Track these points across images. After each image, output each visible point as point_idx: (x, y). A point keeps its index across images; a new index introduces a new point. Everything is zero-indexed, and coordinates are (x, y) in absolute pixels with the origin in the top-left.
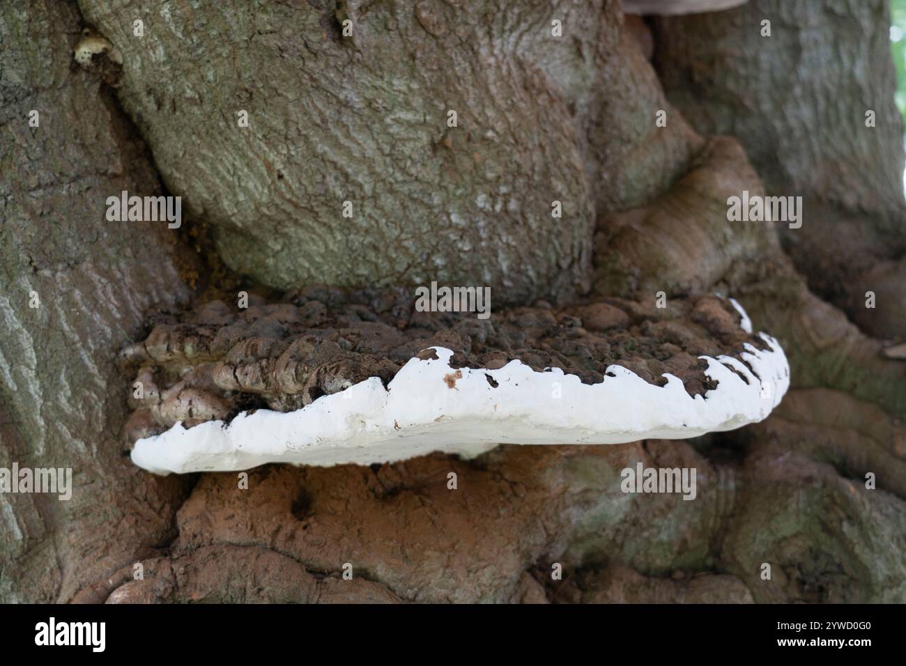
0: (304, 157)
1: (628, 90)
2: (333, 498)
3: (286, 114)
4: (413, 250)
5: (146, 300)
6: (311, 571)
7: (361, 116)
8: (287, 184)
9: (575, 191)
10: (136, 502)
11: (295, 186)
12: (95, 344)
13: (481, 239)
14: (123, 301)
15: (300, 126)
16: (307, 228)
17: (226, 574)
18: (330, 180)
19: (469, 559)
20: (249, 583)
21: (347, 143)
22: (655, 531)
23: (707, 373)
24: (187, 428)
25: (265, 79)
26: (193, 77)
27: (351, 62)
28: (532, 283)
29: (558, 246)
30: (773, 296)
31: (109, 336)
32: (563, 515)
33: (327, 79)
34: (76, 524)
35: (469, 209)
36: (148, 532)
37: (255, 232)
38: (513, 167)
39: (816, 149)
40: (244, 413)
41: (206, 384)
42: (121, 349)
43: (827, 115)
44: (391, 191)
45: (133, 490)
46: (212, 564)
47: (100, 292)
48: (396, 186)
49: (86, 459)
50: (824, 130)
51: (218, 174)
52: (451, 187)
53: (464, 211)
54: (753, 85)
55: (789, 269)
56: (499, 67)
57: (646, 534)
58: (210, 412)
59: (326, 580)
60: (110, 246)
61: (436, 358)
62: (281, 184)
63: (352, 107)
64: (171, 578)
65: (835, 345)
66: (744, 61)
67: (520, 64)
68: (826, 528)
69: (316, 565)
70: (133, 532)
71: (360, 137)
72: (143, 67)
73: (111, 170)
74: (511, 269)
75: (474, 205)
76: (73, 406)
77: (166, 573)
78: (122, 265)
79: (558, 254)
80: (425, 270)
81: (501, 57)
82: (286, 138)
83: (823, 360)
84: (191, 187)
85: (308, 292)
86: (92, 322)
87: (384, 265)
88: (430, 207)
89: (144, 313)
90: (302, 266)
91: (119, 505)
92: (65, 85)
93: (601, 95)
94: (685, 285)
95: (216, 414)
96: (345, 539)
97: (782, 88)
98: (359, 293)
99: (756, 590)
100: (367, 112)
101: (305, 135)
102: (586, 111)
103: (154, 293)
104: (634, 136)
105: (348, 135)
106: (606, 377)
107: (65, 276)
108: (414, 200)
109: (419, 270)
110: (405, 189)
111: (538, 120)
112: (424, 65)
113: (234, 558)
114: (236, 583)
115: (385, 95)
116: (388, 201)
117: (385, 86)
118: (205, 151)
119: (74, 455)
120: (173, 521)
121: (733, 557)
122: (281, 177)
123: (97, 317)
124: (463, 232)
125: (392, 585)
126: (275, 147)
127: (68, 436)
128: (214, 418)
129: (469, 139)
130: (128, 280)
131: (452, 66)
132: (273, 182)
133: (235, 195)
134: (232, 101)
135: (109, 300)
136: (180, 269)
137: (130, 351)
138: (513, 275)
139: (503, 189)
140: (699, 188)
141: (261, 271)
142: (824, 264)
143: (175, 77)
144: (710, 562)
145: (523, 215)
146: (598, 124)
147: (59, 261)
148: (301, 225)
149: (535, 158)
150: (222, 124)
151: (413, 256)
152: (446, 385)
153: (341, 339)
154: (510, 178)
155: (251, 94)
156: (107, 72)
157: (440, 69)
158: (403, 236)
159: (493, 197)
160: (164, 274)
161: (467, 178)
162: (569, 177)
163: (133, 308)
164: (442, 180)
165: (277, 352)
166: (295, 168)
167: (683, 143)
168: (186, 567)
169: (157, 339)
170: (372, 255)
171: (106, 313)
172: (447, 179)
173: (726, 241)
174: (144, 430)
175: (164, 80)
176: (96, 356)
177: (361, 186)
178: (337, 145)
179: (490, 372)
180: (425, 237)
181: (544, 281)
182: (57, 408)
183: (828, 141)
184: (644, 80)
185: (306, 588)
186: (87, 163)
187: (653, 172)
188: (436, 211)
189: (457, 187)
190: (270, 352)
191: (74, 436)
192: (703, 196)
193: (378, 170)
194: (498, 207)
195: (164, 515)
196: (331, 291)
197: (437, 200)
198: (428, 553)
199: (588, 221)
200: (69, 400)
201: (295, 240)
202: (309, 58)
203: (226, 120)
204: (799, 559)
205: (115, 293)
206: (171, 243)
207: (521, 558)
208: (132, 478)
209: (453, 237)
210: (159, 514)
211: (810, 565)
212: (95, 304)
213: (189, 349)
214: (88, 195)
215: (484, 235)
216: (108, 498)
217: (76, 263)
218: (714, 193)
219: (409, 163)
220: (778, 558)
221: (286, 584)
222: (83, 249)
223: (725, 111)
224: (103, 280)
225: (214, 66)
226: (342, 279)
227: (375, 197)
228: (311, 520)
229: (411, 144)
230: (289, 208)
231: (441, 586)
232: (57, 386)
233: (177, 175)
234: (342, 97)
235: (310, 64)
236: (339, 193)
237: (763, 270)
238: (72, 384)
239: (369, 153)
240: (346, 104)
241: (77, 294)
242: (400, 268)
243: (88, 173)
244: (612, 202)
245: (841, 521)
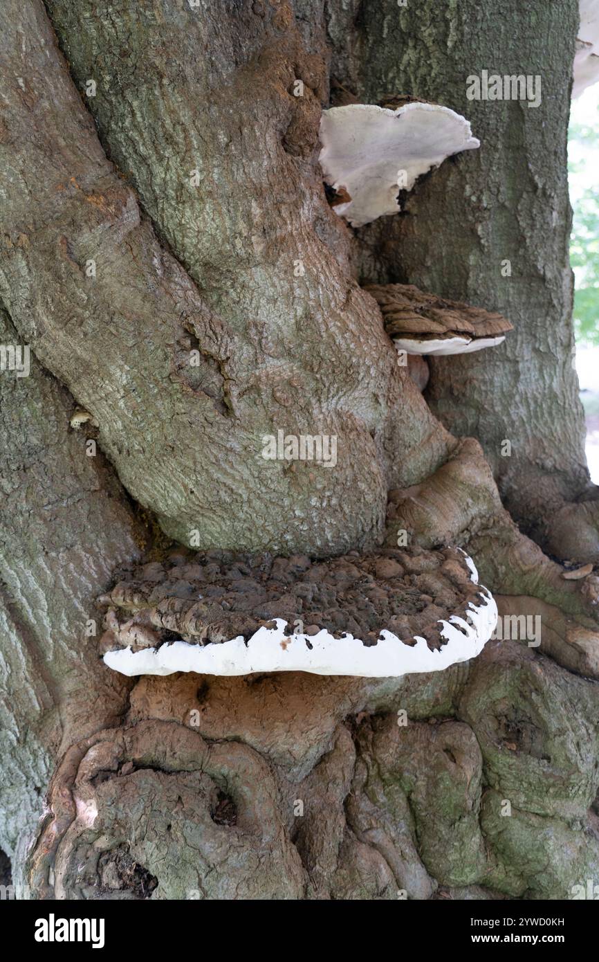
0: (205, 480)
1: (408, 418)
2: (221, 688)
3: (194, 458)
4: (272, 532)
5: (114, 563)
6: (205, 739)
7: (240, 456)
8: (196, 496)
9: (372, 488)
10: (106, 687)
11: (201, 497)
12: (82, 594)
13: (314, 523)
14: (99, 566)
15: (203, 465)
16: (209, 518)
17: (155, 742)
18: (222, 493)
19: (303, 725)
20: (168, 749)
21: (232, 472)
22: (419, 693)
23: (442, 634)
24: (133, 653)
25: (182, 441)
26: (139, 439)
27: (233, 426)
28: (347, 542)
29: (363, 520)
30: (497, 538)
31: (90, 589)
32: (361, 691)
33: (219, 437)
34: (72, 701)
35: (306, 507)
36: (113, 707)
37: (179, 520)
38: (333, 480)
39: (529, 432)
40: (167, 643)
41: (146, 622)
42: (98, 596)
43: (536, 412)
44: (259, 498)
45: (104, 679)
46: (147, 735)
47: (85, 563)
48: (262, 495)
49: (77, 661)
50: (534, 420)
51: (155, 489)
52: (295, 495)
53: (303, 508)
54: (490, 395)
55: (508, 520)
56: (325, 420)
57: (414, 696)
58: (147, 642)
59: (215, 745)
60: (92, 533)
61: (276, 628)
62: (192, 496)
63: (235, 451)
64: (122, 744)
65: (534, 570)
66: (485, 383)
67: (339, 415)
68: (522, 695)
69: (209, 735)
70: (104, 708)
71: (239, 468)
72: (110, 431)
73: (93, 488)
74: (333, 537)
75: (309, 504)
76: (69, 631)
77: (120, 741)
78: (100, 543)
79: (363, 525)
80: (280, 542)
81: (326, 413)
82: (195, 471)
83: (526, 578)
84: (140, 495)
85: (211, 554)
86: (80, 582)
87: (255, 540)
88: (283, 507)
89: (112, 572)
90: (206, 538)
91: (96, 690)
92: (65, 441)
93: (391, 422)
94: (441, 539)
95: (151, 643)
96: (227, 718)
97: (508, 397)
98: (241, 555)
99: (478, 733)
100: (244, 453)
101: (207, 470)
102: (382, 432)
103: (119, 557)
104: (412, 443)
105: (232, 467)
106: (379, 641)
107: (64, 555)
108: (271, 503)
109: (276, 542)
110: (267, 497)
111: (349, 449)
112: (278, 424)
113: (160, 731)
114: (160, 748)
115: (254, 443)
116: (257, 504)
117: (254, 438)
118: (147, 477)
119: (70, 660)
120: (128, 698)
121: (466, 711)
122: (192, 492)
123: (83, 579)
124: (302, 521)
125: (254, 745)
126: (189, 476)
127: (67, 649)
128: (149, 647)
129: (306, 466)
130: (103, 552)
131: (296, 423)
132: (188, 495)
133: (166, 500)
134: (162, 452)
135: (91, 567)
136: (135, 539)
137: (102, 599)
138: (335, 539)
139: (328, 494)
140: (452, 474)
141: (183, 539)
142: (532, 504)
143: (129, 438)
144: (452, 711)
145: (340, 505)
146: (390, 439)
147: (61, 547)
148: (206, 517)
149: (347, 473)
150: (157, 464)
151: (272, 535)
152: (281, 647)
153: (224, 602)
154: (332, 487)
155: (173, 448)
156: (90, 432)
157: (288, 426)
158: (267, 524)
159: (321, 499)
160: (125, 543)
161: (305, 489)
162: (369, 480)
163: (105, 569)
164: (290, 491)
165: (186, 609)
166: (201, 488)
167: (444, 444)
168: (131, 737)
169: (118, 593)
170: (248, 534)
171: (89, 575)
172: (293, 490)
173: (468, 507)
174: (111, 647)
175: (122, 439)
176: (83, 602)
177: (241, 495)
178: (226, 473)
179: (309, 638)
180: (280, 524)
181: (355, 541)
182: (60, 633)
183: (536, 427)
184: (419, 410)
185: (202, 752)
186: (78, 486)
187: (424, 463)
188: (286, 509)
189: (299, 494)
190: (182, 608)
191: (70, 648)
192: (454, 479)
193: (251, 486)
194: (324, 504)
195: (123, 695)
196: (224, 553)
197: (287, 502)
198: (277, 724)
199: (382, 502)
200: (67, 628)
201: (203, 524)
202: (208, 427)
203: (159, 462)
204: (506, 712)
205: (94, 562)
206: (129, 524)
207: (335, 720)
208: (104, 672)
209: (296, 523)
210: (120, 694)
211: (512, 716)
212: (82, 571)
213: (136, 601)
214: (79, 505)
215: (316, 520)
216: (90, 685)
217: (72, 546)
218: (461, 478)
219: (269, 481)
220: (493, 711)
221: (190, 751)
222: (75, 538)
223: (473, 412)
224: (88, 555)
225: (151, 432)
226: (231, 546)
227: (249, 501)
228: (207, 704)
229: (271, 471)
230: (198, 509)
231: (284, 743)
232: (60, 620)
233: (132, 488)
234: (228, 446)
235: (208, 430)
236: (228, 500)
237: (492, 521)
238: (68, 619)
239: (245, 477)
240: (231, 450)
241: (72, 566)
242: (265, 541)
243: (78, 491)
244: (399, 482)
245: (531, 692)
